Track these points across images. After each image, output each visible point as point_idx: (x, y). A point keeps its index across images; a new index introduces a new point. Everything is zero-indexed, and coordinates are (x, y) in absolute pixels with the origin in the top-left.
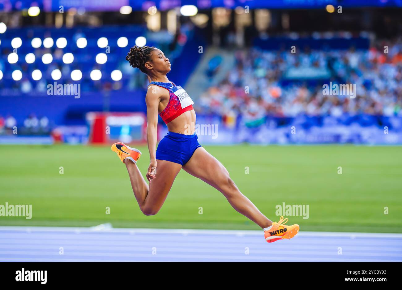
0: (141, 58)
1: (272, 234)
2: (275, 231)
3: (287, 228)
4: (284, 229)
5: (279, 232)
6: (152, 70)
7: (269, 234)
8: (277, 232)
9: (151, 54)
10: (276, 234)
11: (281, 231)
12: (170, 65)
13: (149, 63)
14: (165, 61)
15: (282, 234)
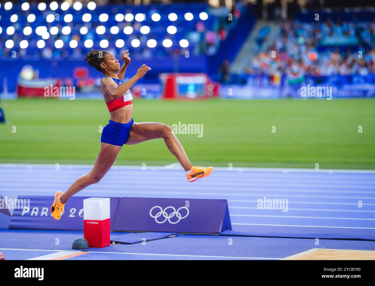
0: (98, 60)
1: (193, 176)
2: (195, 174)
3: (203, 171)
4: (202, 172)
5: (198, 174)
6: (105, 69)
7: (190, 177)
8: (196, 175)
9: (105, 56)
10: (196, 176)
11: (200, 173)
12: (120, 65)
13: (103, 63)
14: (116, 62)
15: (200, 175)
